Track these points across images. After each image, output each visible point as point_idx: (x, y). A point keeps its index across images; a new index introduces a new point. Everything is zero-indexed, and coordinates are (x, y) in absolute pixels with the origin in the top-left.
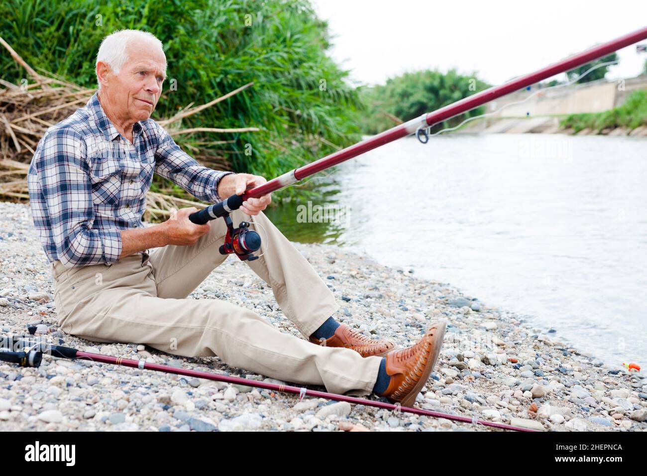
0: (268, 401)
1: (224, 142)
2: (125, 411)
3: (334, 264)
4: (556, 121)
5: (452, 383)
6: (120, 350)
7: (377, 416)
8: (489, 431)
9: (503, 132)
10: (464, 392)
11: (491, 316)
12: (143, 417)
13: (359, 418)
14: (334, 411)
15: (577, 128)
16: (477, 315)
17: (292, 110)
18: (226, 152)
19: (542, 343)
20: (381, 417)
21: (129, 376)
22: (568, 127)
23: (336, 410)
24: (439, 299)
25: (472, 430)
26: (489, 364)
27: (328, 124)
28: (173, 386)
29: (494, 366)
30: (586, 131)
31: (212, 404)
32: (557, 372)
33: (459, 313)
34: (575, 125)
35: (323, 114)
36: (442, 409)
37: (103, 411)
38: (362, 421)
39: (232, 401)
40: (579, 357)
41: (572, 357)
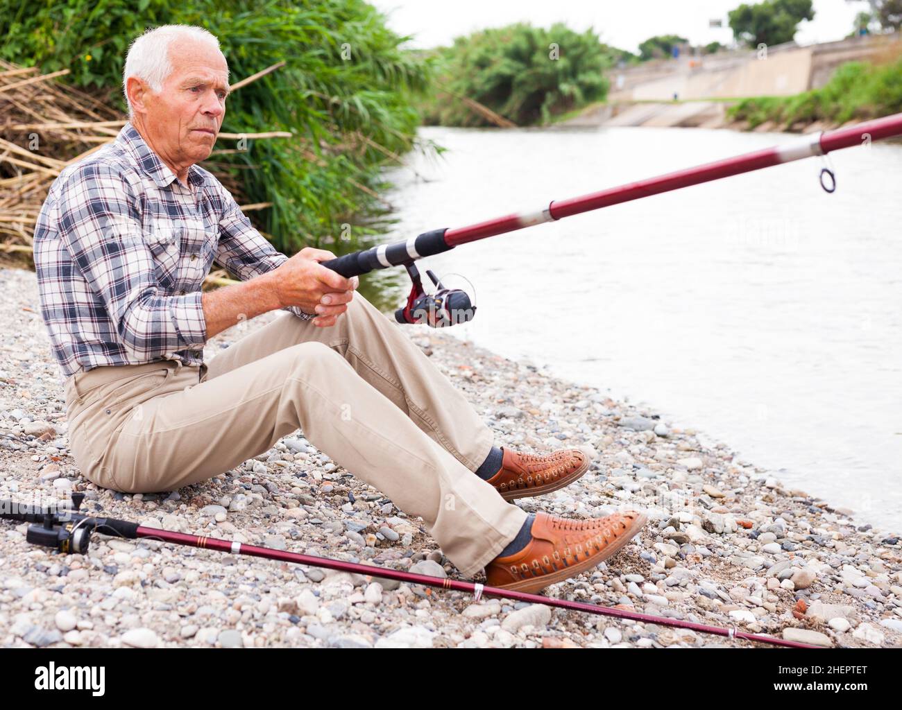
0: (426, 602)
1: (231, 152)
2: (240, 626)
3: (432, 356)
4: (720, 108)
5: (674, 566)
6: (191, 521)
7: (589, 625)
8: (751, 647)
9: (638, 124)
10: (695, 582)
11: (687, 446)
12: (269, 636)
13: (563, 628)
14: (529, 620)
15: (753, 120)
16: (666, 445)
17: (326, 96)
18: (234, 166)
19: (774, 492)
20: (594, 627)
21: (218, 565)
22: (740, 118)
23: (531, 618)
24: (604, 418)
25: (727, 646)
26: (714, 531)
27: (381, 118)
28: (286, 581)
29: (721, 534)
30: (767, 125)
31: (352, 610)
32: (810, 542)
33: (639, 441)
34: (751, 116)
35: (373, 102)
36: (672, 611)
37: (208, 626)
38: (569, 634)
39: (377, 605)
40: (833, 514)
41: (823, 515)
